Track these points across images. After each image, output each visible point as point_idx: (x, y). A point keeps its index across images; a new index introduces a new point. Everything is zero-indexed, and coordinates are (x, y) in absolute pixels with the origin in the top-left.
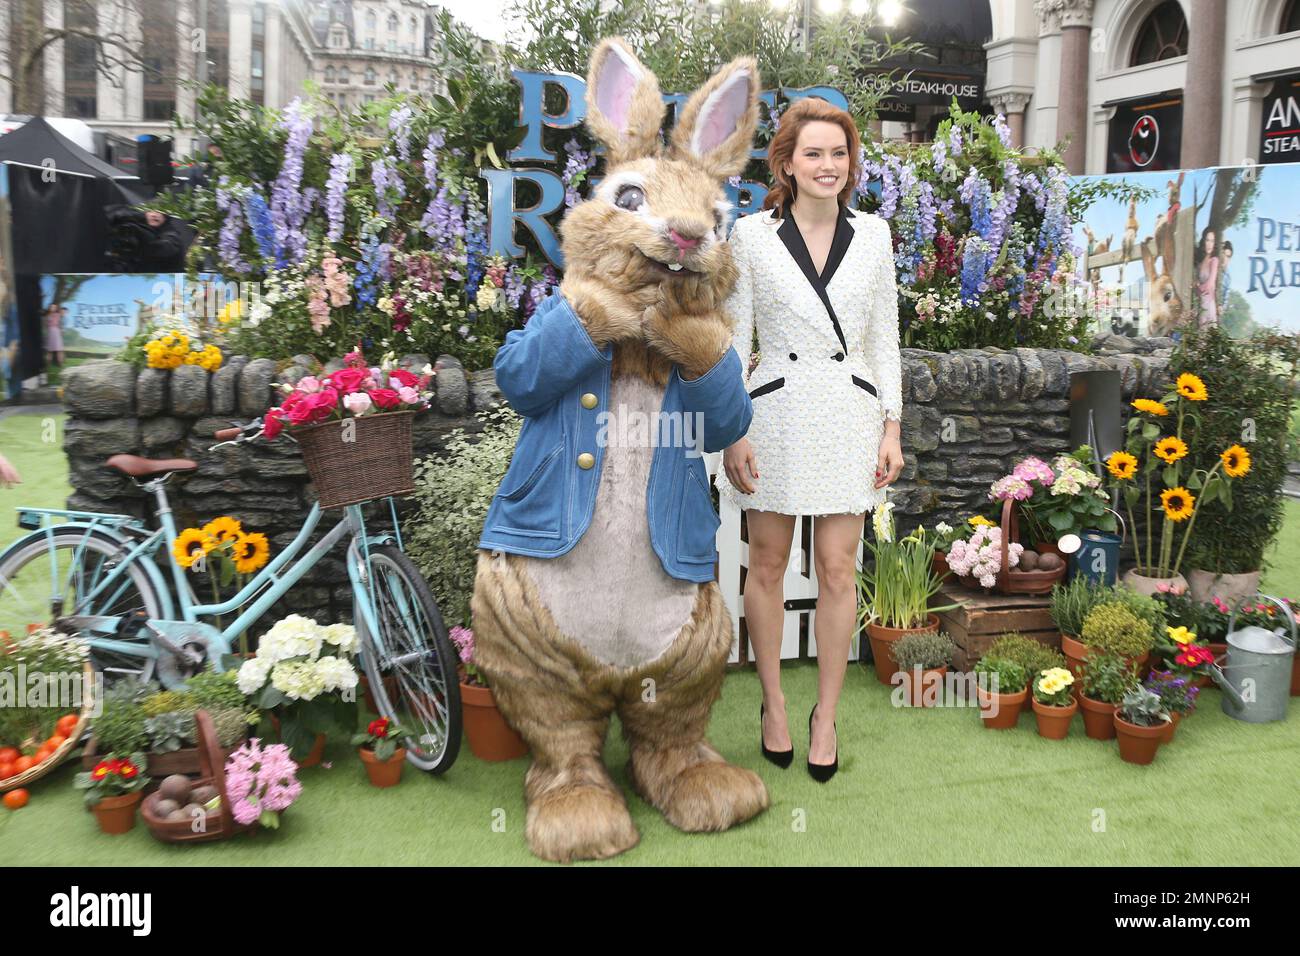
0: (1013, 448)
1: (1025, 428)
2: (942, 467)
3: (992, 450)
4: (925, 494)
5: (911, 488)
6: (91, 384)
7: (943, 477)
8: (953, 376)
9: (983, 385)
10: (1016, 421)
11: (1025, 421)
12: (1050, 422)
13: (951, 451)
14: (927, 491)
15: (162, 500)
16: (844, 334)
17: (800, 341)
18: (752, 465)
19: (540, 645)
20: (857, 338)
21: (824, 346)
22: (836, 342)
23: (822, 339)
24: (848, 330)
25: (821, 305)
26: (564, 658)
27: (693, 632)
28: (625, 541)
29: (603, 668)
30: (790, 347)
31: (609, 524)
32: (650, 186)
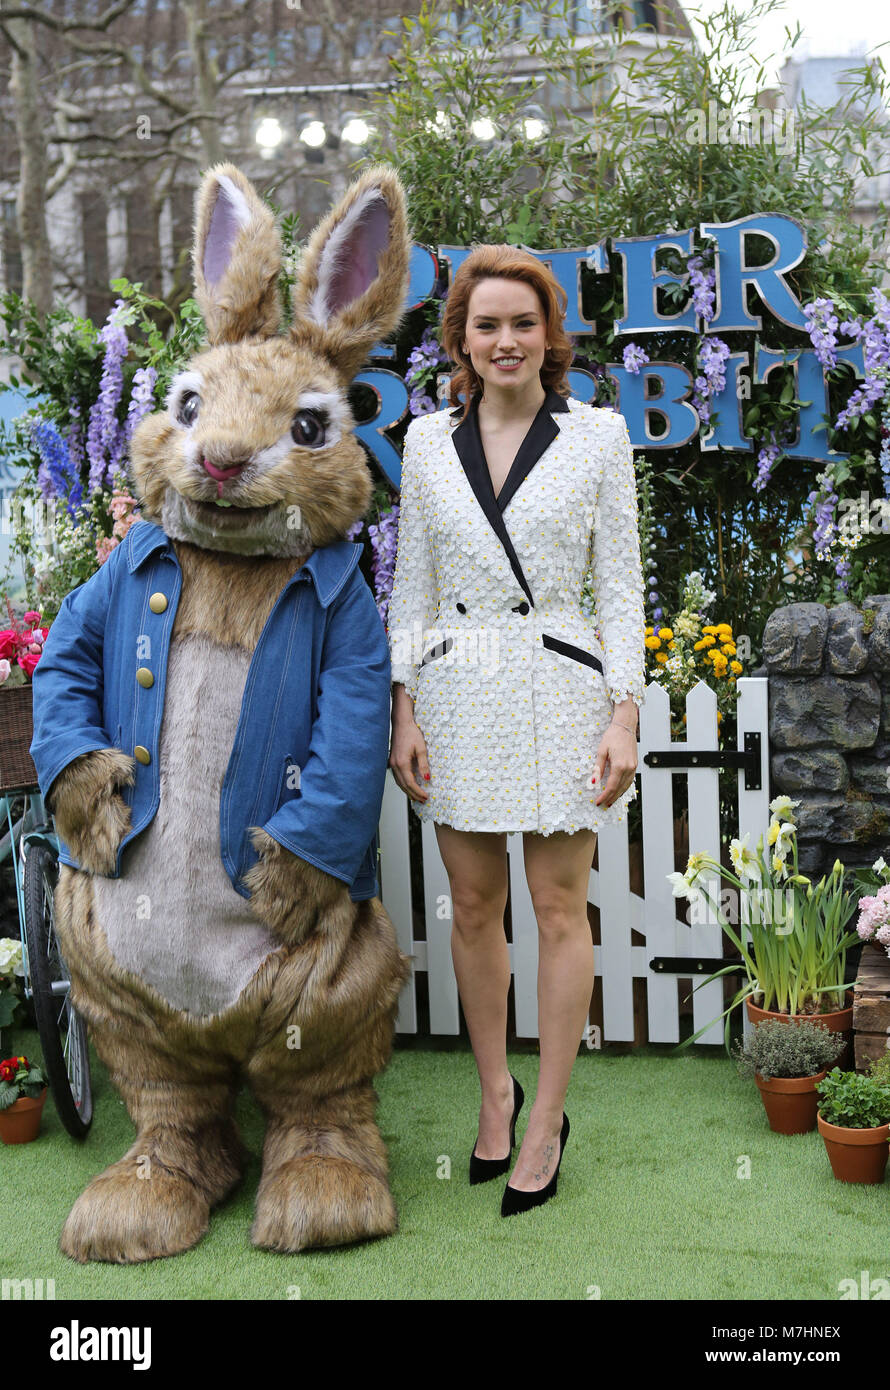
16: (527, 577)
17: (468, 587)
18: (422, 761)
19: (101, 978)
20: (550, 583)
21: (498, 594)
22: (515, 588)
23: (495, 584)
24: (534, 571)
25: (493, 536)
26: (131, 998)
27: (282, 964)
28: (183, 851)
29: (177, 1014)
30: (457, 595)
31: (165, 826)
32: (206, 391)
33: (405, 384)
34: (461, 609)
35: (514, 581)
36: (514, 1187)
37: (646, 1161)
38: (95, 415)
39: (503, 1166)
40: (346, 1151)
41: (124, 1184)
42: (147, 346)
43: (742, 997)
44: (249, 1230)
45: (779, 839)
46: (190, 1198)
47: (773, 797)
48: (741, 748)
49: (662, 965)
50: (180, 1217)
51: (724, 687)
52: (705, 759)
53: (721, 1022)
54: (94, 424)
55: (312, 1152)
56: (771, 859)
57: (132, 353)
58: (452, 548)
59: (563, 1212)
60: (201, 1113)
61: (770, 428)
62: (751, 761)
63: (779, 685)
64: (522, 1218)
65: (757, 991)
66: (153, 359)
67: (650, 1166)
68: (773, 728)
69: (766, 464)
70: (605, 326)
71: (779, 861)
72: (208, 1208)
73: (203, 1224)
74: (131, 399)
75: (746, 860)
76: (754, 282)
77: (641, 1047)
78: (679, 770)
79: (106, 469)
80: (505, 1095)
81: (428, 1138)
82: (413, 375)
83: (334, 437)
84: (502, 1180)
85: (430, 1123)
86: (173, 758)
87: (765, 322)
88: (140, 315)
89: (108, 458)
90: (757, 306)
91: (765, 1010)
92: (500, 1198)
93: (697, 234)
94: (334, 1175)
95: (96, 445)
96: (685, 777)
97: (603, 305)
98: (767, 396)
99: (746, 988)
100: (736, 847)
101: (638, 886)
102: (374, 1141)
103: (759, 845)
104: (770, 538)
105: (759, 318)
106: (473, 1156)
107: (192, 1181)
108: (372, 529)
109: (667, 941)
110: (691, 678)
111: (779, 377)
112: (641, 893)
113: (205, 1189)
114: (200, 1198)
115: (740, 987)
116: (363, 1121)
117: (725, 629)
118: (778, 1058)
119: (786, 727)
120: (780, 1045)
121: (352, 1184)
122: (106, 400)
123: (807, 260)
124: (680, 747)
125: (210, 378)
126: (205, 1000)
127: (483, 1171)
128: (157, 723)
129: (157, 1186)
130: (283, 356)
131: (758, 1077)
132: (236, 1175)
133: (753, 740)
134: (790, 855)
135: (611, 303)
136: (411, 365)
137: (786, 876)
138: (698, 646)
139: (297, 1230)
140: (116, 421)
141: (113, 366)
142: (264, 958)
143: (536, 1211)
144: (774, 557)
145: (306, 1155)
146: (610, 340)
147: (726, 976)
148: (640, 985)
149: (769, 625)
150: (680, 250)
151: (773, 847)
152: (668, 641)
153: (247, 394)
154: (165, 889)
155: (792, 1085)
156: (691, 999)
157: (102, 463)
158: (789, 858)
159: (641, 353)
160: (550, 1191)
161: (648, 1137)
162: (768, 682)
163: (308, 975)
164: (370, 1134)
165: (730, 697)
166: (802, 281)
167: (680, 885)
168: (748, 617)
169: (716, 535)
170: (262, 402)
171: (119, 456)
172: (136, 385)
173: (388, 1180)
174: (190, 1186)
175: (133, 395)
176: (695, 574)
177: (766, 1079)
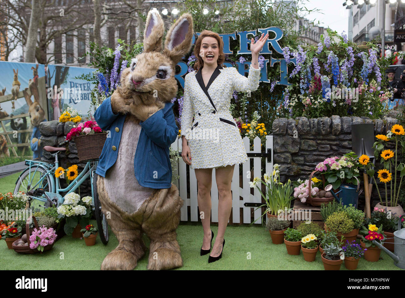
0: (331, 153)
1: (335, 145)
2: (302, 159)
3: (322, 153)
4: (294, 168)
5: (289, 166)
6: (45, 127)
7: (302, 162)
8: (303, 125)
9: (315, 129)
10: (331, 143)
11: (335, 143)
12: (346, 143)
13: (305, 153)
14: (295, 167)
15: (56, 159)
16: (215, 104)
17: (201, 109)
18: (189, 155)
19: (107, 204)
20: (220, 105)
21: (208, 109)
22: (212, 107)
23: (207, 107)
24: (216, 103)
25: (205, 95)
26: (114, 209)
27: (148, 202)
28: (124, 173)
29: (125, 213)
30: (198, 111)
31: (120, 167)
32: (138, 63)
33: (187, 65)
34: (200, 114)
35: (211, 106)
36: (211, 256)
37: (243, 250)
38: (112, 72)
39: (209, 251)
40: (170, 247)
41: (116, 254)
42: (125, 55)
43: (266, 212)
44: (147, 266)
45: (275, 174)
46: (132, 258)
47: (274, 164)
48: (266, 152)
49: (247, 205)
50: (130, 262)
51: (262, 137)
52: (258, 155)
53: (261, 218)
54: (112, 74)
55: (162, 247)
56: (273, 179)
57: (122, 57)
58: (196, 100)
59: (223, 262)
60: (134, 237)
61: (274, 77)
62: (269, 156)
63: (276, 137)
64: (214, 263)
65: (270, 210)
66: (127, 58)
67: (244, 252)
68: (274, 147)
69: (273, 86)
70: (235, 52)
71: (275, 179)
72: (137, 260)
73: (136, 264)
74: (121, 67)
75: (267, 179)
76: (271, 42)
77: (242, 224)
78: (252, 158)
79: (115, 85)
80: (209, 235)
81: (190, 245)
82: (189, 63)
83: (168, 77)
84: (208, 255)
85: (191, 242)
86: (123, 151)
87: (273, 52)
88: (124, 48)
89: (115, 82)
90: (271, 48)
91: (272, 215)
92: (208, 259)
93: (257, 31)
94: (167, 253)
95: (112, 79)
96: (253, 159)
97: (235, 47)
98: (273, 70)
99: (267, 210)
100: (265, 175)
101: (241, 186)
102: (177, 245)
103: (271, 175)
104: (273, 104)
105: (272, 51)
106: (201, 250)
107: (133, 253)
108: (179, 100)
109: (248, 198)
110: (255, 135)
111: (276, 65)
112: (242, 188)
113: (136, 255)
114: (135, 258)
115: (265, 210)
116: (173, 240)
117: (263, 125)
118: (275, 226)
119: (277, 147)
120: (275, 223)
121: (172, 255)
122: (115, 68)
123: (283, 38)
124: (252, 152)
125: (139, 60)
126: (131, 210)
127: (204, 253)
128: (119, 141)
129: (124, 255)
130: (158, 56)
131: (270, 230)
132: (143, 253)
133: (269, 150)
134: (278, 178)
135: (237, 47)
136: (189, 60)
137: (277, 183)
138: (257, 128)
139: (159, 266)
140: (117, 73)
141: (117, 60)
142: (144, 201)
143: (217, 262)
144: (274, 108)
145: (160, 248)
146: (236, 55)
147: (262, 207)
148: (242, 209)
149: (274, 123)
150: (253, 35)
151: (274, 176)
152: (249, 127)
153: (146, 65)
154: (120, 182)
155: (278, 232)
156: (254, 213)
157: (114, 83)
158: (278, 179)
159: (244, 59)
160: (220, 257)
161: (243, 245)
162: (273, 137)
163: (155, 205)
164: (176, 243)
165: (264, 140)
166: (282, 43)
167: (252, 185)
168: (268, 123)
169: (261, 103)
170: (150, 67)
171: (118, 82)
172: (123, 64)
173: (181, 254)
174: (132, 255)
175: (122, 67)
176: (256, 111)
177: (272, 231)
